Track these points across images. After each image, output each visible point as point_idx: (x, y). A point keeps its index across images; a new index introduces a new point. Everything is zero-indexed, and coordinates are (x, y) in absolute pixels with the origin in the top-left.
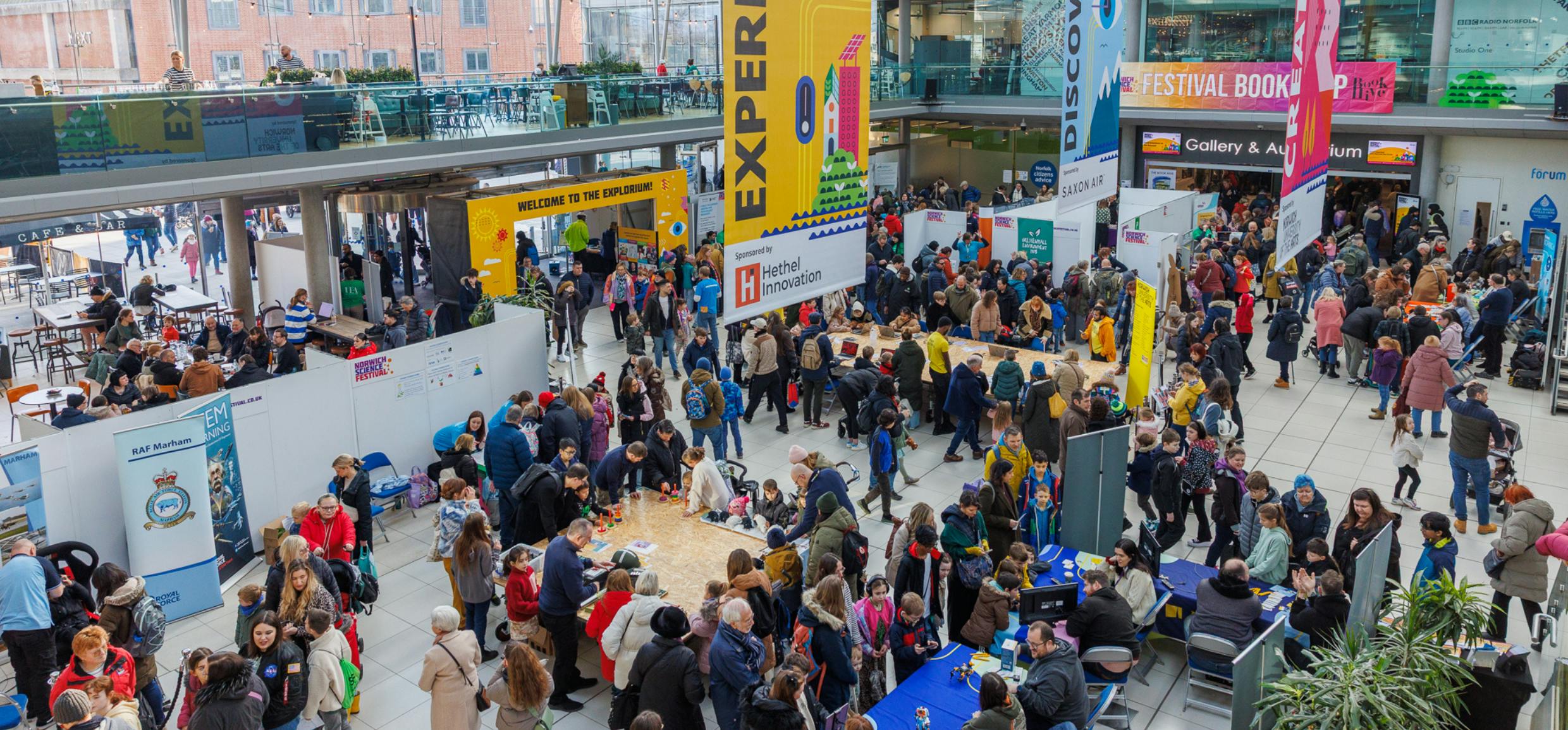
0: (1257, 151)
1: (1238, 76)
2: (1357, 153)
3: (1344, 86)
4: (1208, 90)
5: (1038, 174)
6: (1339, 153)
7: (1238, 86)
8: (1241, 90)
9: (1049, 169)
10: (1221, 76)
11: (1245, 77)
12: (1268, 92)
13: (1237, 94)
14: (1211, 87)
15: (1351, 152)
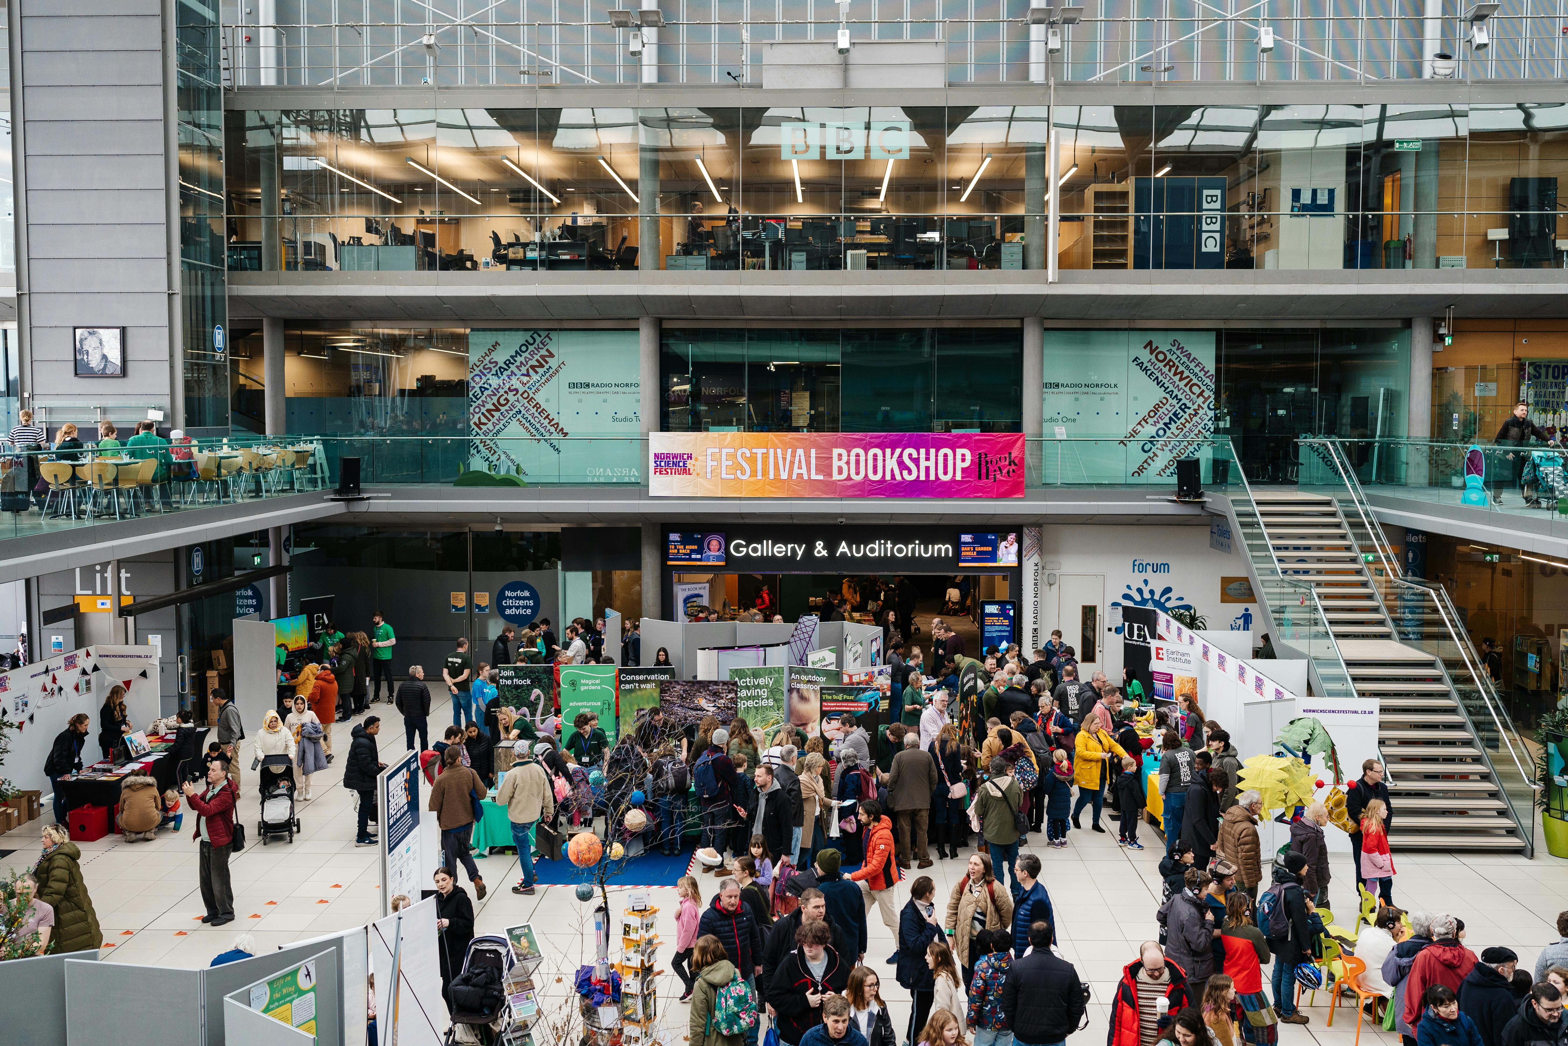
0: (824, 553)
1: (836, 452)
2: (947, 550)
3: (967, 464)
4: (796, 471)
5: (509, 602)
6: (926, 551)
7: (836, 464)
8: (840, 471)
9: (527, 594)
10: (813, 451)
11: (844, 452)
12: (875, 472)
13: (836, 477)
14: (800, 468)
15: (939, 550)
